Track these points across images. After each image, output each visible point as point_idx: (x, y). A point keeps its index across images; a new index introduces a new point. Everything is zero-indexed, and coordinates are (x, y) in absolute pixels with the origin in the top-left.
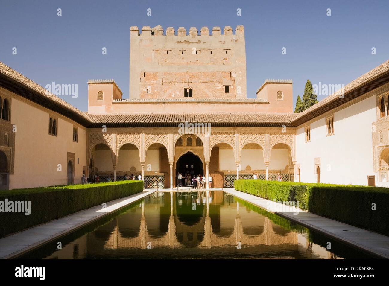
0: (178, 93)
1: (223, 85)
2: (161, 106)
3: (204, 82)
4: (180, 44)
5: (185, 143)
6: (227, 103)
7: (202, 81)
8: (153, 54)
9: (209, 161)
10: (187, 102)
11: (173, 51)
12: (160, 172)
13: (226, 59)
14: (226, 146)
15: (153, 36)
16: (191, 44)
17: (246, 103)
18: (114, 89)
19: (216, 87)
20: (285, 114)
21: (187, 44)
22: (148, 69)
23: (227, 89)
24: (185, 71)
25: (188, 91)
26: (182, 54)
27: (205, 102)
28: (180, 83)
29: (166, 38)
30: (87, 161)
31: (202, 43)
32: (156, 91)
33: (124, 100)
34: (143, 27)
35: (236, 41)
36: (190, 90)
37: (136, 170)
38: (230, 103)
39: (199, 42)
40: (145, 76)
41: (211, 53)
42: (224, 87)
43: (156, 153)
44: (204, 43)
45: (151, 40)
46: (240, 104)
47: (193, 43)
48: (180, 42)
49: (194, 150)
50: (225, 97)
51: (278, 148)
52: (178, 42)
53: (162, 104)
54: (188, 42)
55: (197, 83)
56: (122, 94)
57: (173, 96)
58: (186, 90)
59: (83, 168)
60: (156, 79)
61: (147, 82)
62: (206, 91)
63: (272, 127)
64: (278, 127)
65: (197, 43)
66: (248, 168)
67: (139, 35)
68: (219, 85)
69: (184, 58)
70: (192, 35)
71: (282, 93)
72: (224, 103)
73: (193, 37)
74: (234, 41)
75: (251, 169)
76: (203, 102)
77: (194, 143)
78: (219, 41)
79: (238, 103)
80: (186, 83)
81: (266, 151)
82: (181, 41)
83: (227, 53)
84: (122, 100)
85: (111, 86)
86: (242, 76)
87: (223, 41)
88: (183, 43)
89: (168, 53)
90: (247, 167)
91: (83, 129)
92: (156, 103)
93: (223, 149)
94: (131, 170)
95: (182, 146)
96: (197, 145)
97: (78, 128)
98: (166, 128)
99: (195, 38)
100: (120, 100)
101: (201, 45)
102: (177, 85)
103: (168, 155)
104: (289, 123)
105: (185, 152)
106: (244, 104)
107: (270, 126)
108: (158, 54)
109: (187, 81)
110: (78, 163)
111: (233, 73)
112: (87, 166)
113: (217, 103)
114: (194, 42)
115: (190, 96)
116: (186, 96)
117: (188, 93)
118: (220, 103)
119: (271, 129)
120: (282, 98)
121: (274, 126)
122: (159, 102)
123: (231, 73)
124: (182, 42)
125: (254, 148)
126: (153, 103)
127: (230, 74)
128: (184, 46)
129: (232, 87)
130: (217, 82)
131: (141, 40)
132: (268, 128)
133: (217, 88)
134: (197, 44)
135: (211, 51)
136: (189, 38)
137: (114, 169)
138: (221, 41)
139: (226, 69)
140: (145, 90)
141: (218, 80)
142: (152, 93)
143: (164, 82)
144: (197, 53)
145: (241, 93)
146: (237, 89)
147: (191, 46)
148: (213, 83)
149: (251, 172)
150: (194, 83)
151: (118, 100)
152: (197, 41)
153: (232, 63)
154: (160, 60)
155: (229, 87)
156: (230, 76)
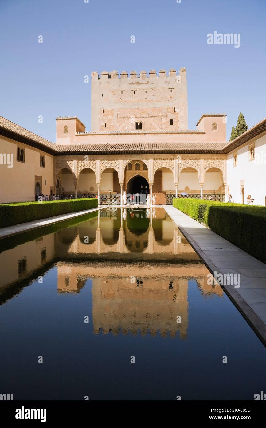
0: (130, 126)
1: (168, 119)
2: (114, 137)
3: (152, 117)
4: (132, 86)
5: (134, 168)
6: (170, 134)
7: (150, 116)
8: (110, 94)
9: (153, 182)
10: (136, 134)
11: (126, 91)
12: (114, 192)
13: (171, 97)
14: (168, 170)
15: (110, 79)
16: (141, 85)
17: (186, 134)
18: (77, 124)
19: (162, 120)
20: (219, 142)
21: (138, 85)
22: (106, 107)
23: (171, 122)
24: (137, 107)
25: (139, 124)
26: (134, 93)
27: (151, 134)
29: (120, 81)
30: (54, 183)
31: (150, 83)
32: (112, 125)
33: (86, 132)
34: (102, 72)
36: (141, 123)
37: (94, 190)
38: (172, 133)
39: (148, 83)
40: (103, 113)
42: (169, 121)
43: (110, 176)
44: (152, 83)
45: (108, 83)
46: (180, 134)
47: (142, 84)
48: (132, 83)
49: (141, 173)
50: (170, 129)
51: (212, 172)
52: (130, 84)
53: (115, 135)
54: (138, 83)
55: (146, 117)
56: (85, 128)
57: (126, 128)
58: (137, 123)
59: (51, 188)
60: (112, 115)
61: (105, 117)
62: (154, 124)
63: (206, 153)
64: (211, 153)
65: (146, 84)
66: (187, 188)
67: (99, 79)
68: (165, 119)
69: (135, 97)
70: (142, 77)
71: (216, 125)
72: (166, 133)
73: (142, 79)
75: (189, 190)
76: (149, 134)
77: (142, 168)
79: (179, 133)
81: (201, 174)
83: (171, 91)
84: (85, 132)
85: (74, 121)
86: (184, 111)
87: (168, 81)
88: (135, 84)
89: (122, 93)
90: (186, 187)
91: (50, 157)
92: (110, 134)
93: (166, 172)
94: (90, 190)
95: (132, 170)
96: (144, 169)
97: (46, 156)
98: (117, 155)
99: (144, 79)
100: (83, 132)
101: (150, 86)
102: (130, 119)
103: (119, 177)
104: (221, 150)
105: (135, 175)
106: (184, 134)
108: (114, 94)
109: (138, 116)
110: (45, 184)
111: (177, 108)
112: (54, 186)
113: (161, 133)
115: (141, 128)
116: (137, 128)
117: (139, 126)
118: (164, 134)
119: (205, 155)
120: (217, 129)
121: (208, 153)
122: (113, 134)
123: (174, 109)
124: (134, 84)
125: (192, 172)
126: (108, 134)
127: (174, 110)
128: (136, 86)
129: (176, 120)
130: (163, 116)
131: (100, 83)
132: (203, 154)
134: (146, 85)
135: (158, 90)
136: (140, 80)
137: (76, 189)
138: (166, 82)
139: (171, 105)
140: (104, 124)
141: (164, 115)
142: (110, 127)
143: (119, 117)
144: (146, 93)
145: (183, 125)
146: (180, 122)
147: (141, 86)
148: (160, 117)
149: (190, 192)
150: (143, 118)
151: (84, 133)
152: (146, 82)
153: (175, 100)
154: (115, 99)
155: (173, 121)
156: (174, 111)
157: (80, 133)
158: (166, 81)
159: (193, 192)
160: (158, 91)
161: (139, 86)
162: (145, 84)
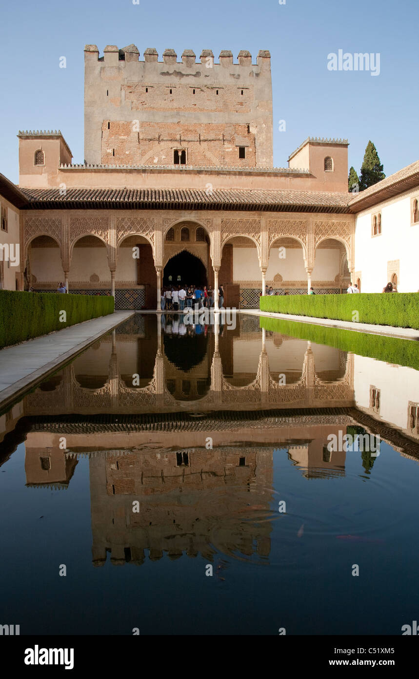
0: (164, 157)
1: (236, 146)
2: (139, 176)
3: (205, 141)
4: (167, 77)
5: (178, 236)
6: (246, 174)
7: (202, 138)
8: (123, 92)
9: (219, 265)
10: (175, 172)
11: (155, 88)
12: (138, 284)
13: (241, 104)
14: (243, 242)
15: (122, 62)
16: (185, 77)
17: (276, 175)
18: (62, 148)
19: (225, 149)
21: (178, 77)
22: (115, 117)
23: (242, 153)
24: (176, 120)
25: (180, 154)
26: (171, 93)
27: (211, 172)
28: (167, 140)
29: (145, 67)
30: (22, 264)
31: (202, 76)
32: (127, 153)
34: (107, 47)
35: (257, 75)
36: (184, 152)
37: (99, 280)
38: (249, 174)
39: (197, 74)
40: (109, 128)
41: (217, 94)
42: (237, 150)
44: (206, 76)
45: (119, 69)
46: (266, 176)
47: (187, 75)
48: (167, 74)
49: (195, 248)
50: (239, 164)
51: (324, 248)
52: (163, 74)
53: (141, 173)
54: (179, 74)
55: (194, 141)
56: (72, 157)
57: (156, 161)
58: (176, 152)
59: (16, 275)
60: (127, 133)
61: (113, 137)
62: (209, 154)
63: (319, 212)
64: (327, 212)
65: (195, 76)
66: (278, 277)
67: (100, 59)
68: (230, 146)
69: (173, 100)
70: (187, 62)
71: (331, 161)
72: (240, 173)
73: (188, 67)
74: (254, 74)
75: (282, 280)
76: (207, 172)
77: (193, 236)
78: (230, 74)
79: (263, 174)
80: (176, 140)
81: (309, 251)
82: (168, 72)
83: (242, 94)
84: (71, 166)
85: (57, 142)
86: (267, 132)
87: (236, 74)
88: (172, 76)
89: (147, 91)
90: (276, 276)
91: (16, 212)
92: (131, 171)
93: (239, 246)
94: (91, 280)
95: (174, 241)
96: (197, 241)
97: (8, 208)
98: (151, 211)
99: (191, 67)
101: (202, 81)
102: (162, 143)
103: (154, 254)
104: (346, 207)
105: (179, 252)
106: (272, 176)
107: (315, 212)
108: (131, 92)
109: (178, 137)
111: (253, 126)
112: (21, 272)
113: (229, 173)
114: (190, 75)
115: (183, 162)
116: (176, 162)
117: (180, 158)
118: (235, 174)
119: (317, 215)
120: (331, 168)
121: (322, 212)
122: (135, 170)
123: (248, 127)
124: (170, 74)
126: (126, 170)
127: (246, 129)
128: (175, 80)
129: (251, 150)
130: (227, 140)
131: (102, 69)
132: (312, 214)
133: (227, 150)
134: (195, 78)
135: (217, 89)
136: (182, 67)
137: (66, 278)
138: (234, 75)
139: (241, 119)
140: (110, 151)
141: (229, 138)
142: (122, 157)
143: (141, 137)
144: (194, 93)
145: (265, 160)
146: (259, 153)
147: (185, 80)
148: (220, 142)
149: (283, 285)
150: (189, 141)
151: (69, 166)
152: (194, 73)
153: (250, 111)
154: (134, 103)
155: (246, 149)
156: (247, 132)
157: (66, 166)
158: (232, 73)
159: (288, 285)
160: (217, 91)
161: (180, 79)
162: (193, 76)
